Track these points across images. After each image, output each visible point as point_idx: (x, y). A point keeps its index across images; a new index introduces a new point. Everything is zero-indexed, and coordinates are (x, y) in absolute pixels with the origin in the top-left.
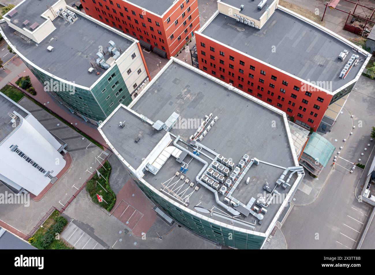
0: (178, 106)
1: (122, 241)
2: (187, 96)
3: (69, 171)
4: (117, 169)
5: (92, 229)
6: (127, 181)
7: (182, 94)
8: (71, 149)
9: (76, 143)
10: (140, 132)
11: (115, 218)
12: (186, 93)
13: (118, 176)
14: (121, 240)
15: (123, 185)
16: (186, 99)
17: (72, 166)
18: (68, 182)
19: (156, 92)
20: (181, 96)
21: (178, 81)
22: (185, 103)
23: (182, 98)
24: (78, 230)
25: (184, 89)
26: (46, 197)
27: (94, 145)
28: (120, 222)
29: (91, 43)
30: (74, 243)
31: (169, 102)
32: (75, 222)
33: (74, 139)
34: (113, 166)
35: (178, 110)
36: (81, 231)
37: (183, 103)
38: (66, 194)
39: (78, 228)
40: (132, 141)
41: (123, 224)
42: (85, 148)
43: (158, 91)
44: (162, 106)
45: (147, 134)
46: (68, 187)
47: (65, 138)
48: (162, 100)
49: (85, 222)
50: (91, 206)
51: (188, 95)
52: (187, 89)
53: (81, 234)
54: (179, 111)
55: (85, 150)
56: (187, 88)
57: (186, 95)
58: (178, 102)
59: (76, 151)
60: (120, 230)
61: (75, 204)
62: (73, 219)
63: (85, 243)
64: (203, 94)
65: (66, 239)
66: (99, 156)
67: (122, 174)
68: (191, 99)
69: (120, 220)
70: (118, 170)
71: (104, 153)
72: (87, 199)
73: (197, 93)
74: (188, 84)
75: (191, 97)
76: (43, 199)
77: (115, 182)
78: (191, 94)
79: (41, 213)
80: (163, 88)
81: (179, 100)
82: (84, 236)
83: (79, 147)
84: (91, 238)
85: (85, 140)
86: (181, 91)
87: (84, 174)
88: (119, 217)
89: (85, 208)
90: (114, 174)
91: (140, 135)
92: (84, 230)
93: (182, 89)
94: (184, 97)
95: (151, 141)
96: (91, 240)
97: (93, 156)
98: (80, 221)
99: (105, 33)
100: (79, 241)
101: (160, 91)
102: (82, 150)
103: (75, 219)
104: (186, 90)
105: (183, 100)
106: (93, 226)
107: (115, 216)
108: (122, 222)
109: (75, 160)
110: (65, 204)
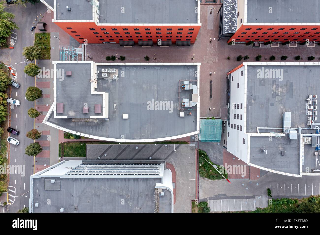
0: (279, 103)
1: (249, 188)
2: (280, 91)
3: (177, 173)
4: (209, 150)
5: (225, 195)
6: (222, 152)
7: (275, 91)
8: (165, 158)
9: (164, 152)
10: (279, 146)
11: (233, 179)
12: (277, 89)
13: (214, 154)
14: (247, 188)
15: (222, 157)
16: (280, 94)
17: (176, 169)
18: (183, 180)
19: (253, 102)
20: (275, 94)
21: (263, 82)
22: (282, 98)
23: (277, 95)
24: (216, 202)
25: (273, 86)
26: (178, 198)
27: (177, 145)
28: (238, 180)
29: (155, 88)
30: (221, 209)
31: (270, 104)
32: (210, 199)
33: (159, 150)
34: (205, 149)
35: (281, 106)
36: (218, 201)
37: (281, 98)
38: (190, 188)
39: (215, 201)
40: (279, 156)
41: (241, 179)
42: (173, 151)
43: (254, 100)
44: (267, 111)
45: (285, 144)
46: (186, 183)
47: (151, 154)
48: (263, 106)
49: (216, 194)
50: (212, 183)
51: (280, 89)
52: (276, 84)
53: (220, 202)
54: (283, 107)
55: (175, 152)
56: (274, 83)
57: (278, 91)
58: (276, 100)
59: (170, 157)
60: (242, 184)
61: (201, 189)
62: (208, 198)
63: (227, 205)
64: (290, 81)
65: (214, 210)
66: (189, 150)
67: (215, 151)
68: (284, 92)
69: (237, 178)
70: (211, 150)
71: (191, 145)
72: (206, 181)
73: (285, 84)
74: (273, 80)
75: (283, 89)
76: (177, 201)
77: (215, 159)
78: (281, 87)
79: (184, 209)
80: (255, 95)
81: (276, 98)
82: (223, 202)
83: (169, 153)
84: (228, 200)
85: (168, 145)
86: (272, 88)
87: (189, 168)
88: (235, 177)
89: (210, 187)
90: (210, 155)
91: (281, 149)
92: (220, 198)
93: (272, 87)
94: (277, 93)
95: (292, 148)
96: (229, 201)
97: (184, 152)
98: (213, 196)
99: (159, 70)
100: (223, 206)
101: (255, 99)
102: (173, 154)
103: (208, 197)
104: (275, 86)
105: (279, 95)
106: (223, 193)
107: (233, 178)
108: (240, 178)
109: (174, 164)
110: (194, 194)
